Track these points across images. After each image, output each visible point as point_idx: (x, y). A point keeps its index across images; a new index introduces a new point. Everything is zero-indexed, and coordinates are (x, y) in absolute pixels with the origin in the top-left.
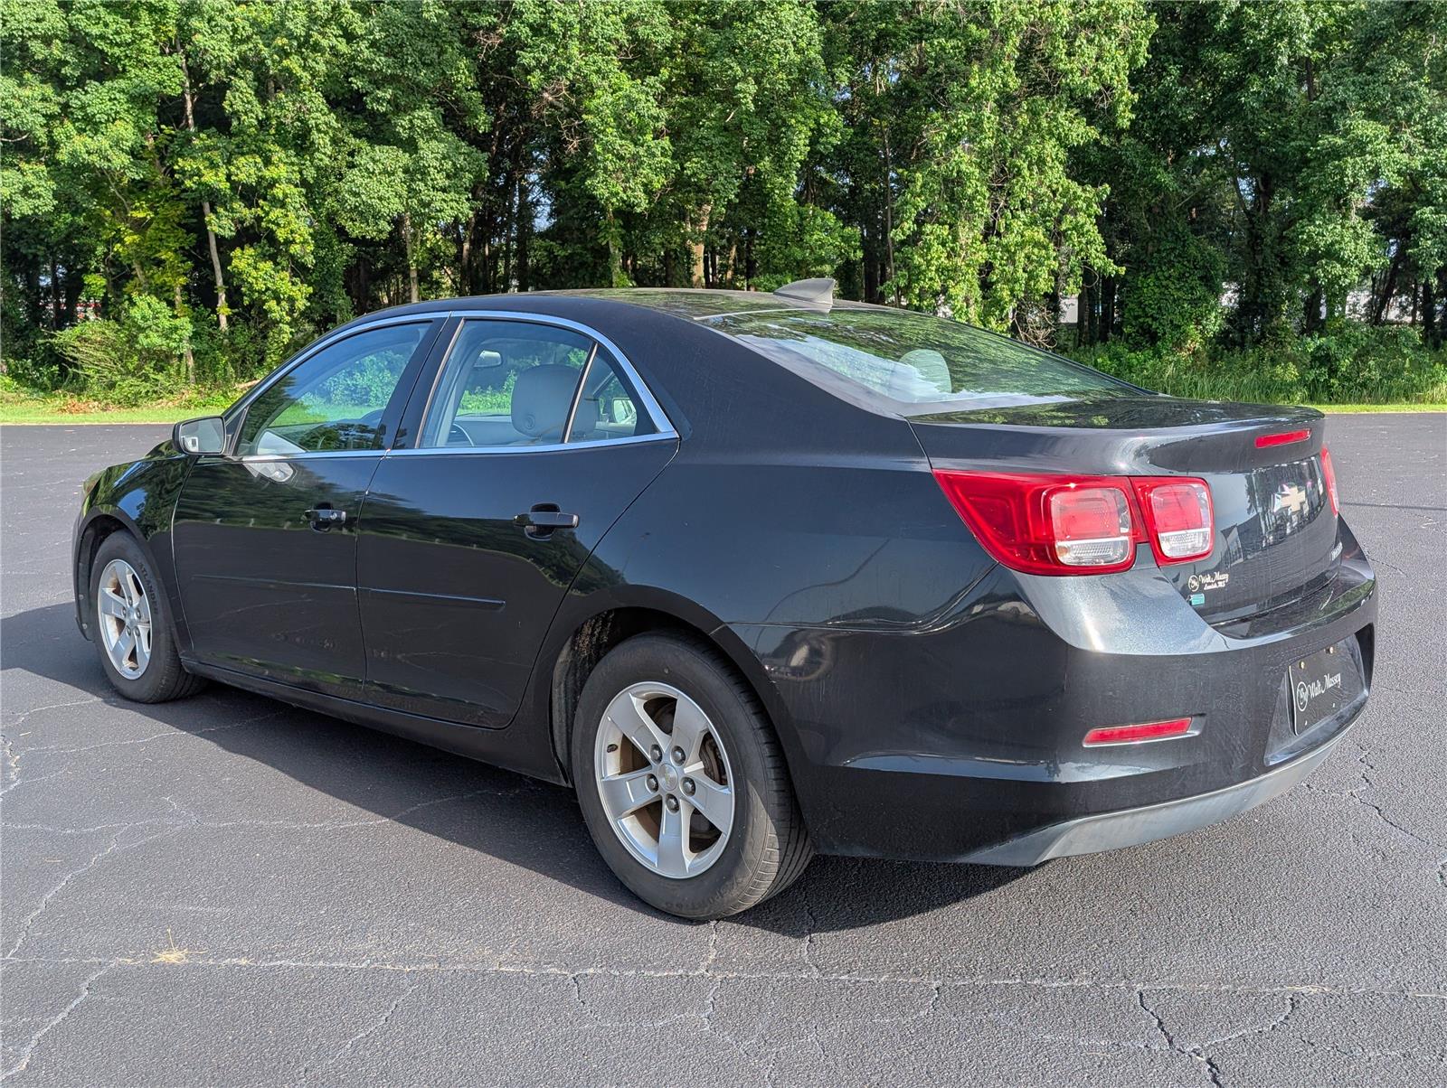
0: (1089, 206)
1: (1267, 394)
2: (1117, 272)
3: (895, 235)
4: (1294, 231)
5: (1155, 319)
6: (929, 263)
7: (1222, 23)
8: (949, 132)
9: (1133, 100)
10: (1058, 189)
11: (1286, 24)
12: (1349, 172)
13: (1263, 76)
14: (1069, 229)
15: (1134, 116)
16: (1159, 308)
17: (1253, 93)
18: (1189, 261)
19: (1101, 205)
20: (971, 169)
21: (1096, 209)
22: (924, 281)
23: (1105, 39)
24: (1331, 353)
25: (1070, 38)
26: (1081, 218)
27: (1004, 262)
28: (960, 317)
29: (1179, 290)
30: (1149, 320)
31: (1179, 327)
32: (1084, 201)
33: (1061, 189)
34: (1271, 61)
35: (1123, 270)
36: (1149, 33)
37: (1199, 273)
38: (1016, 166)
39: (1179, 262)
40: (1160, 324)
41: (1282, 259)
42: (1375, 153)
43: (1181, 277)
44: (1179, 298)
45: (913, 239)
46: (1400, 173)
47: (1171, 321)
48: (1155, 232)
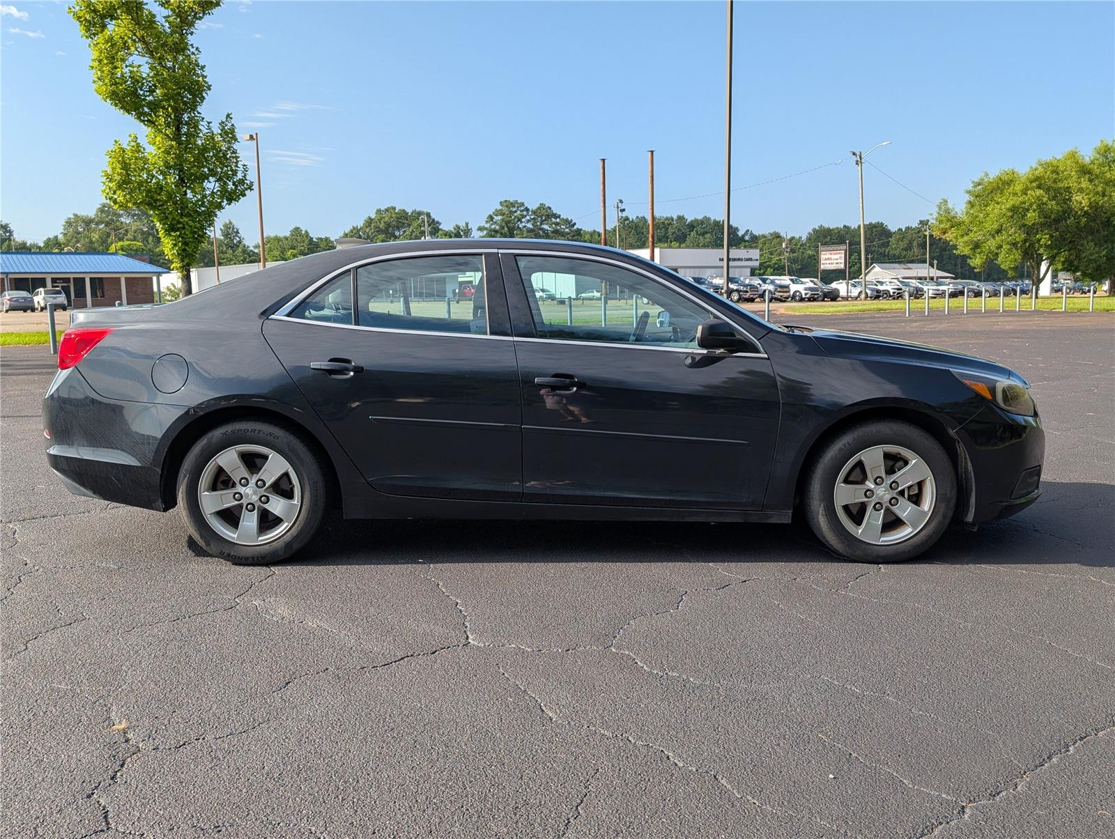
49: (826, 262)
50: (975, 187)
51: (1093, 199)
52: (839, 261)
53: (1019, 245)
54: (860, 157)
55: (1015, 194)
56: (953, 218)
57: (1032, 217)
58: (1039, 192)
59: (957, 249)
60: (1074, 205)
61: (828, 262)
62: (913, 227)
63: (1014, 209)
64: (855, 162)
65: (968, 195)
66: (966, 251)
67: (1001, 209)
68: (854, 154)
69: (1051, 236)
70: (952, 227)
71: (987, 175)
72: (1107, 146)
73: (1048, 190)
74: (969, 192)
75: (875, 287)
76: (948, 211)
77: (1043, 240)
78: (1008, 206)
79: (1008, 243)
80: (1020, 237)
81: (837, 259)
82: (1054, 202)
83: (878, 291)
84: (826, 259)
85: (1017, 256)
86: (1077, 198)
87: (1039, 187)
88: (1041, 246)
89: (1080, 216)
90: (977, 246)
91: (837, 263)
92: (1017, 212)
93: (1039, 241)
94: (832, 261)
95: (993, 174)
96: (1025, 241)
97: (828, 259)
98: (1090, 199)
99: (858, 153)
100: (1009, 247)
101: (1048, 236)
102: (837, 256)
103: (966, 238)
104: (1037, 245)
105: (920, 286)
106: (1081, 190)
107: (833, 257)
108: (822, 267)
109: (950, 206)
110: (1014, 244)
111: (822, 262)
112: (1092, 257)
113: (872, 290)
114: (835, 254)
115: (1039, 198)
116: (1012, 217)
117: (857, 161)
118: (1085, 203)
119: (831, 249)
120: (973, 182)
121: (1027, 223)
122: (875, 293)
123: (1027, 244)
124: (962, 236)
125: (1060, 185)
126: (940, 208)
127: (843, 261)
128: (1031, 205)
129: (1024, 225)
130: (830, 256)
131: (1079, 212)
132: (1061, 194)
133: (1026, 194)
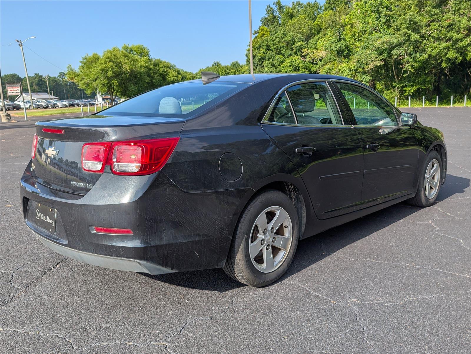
49: (11, 92)
50: (83, 60)
51: (131, 67)
52: (17, 91)
53: (106, 85)
54: (21, 43)
55: (101, 64)
56: (75, 73)
57: (110, 73)
58: (111, 63)
59: (79, 86)
60: (124, 69)
61: (12, 92)
62: (32, 76)
63: (102, 70)
64: (18, 45)
65: (81, 63)
66: (84, 87)
67: (97, 70)
68: (18, 41)
69: (118, 81)
70: (75, 77)
71: (88, 55)
72: (126, 46)
73: (113, 62)
74: (81, 62)
75: (35, 103)
76: (72, 70)
77: (115, 83)
78: (100, 69)
79: (101, 84)
80: (106, 81)
81: (16, 91)
82: (117, 68)
83: (38, 105)
84: (10, 90)
85: (105, 89)
86: (125, 66)
87: (110, 61)
88: (114, 85)
89: (126, 73)
90: (88, 85)
91: (17, 92)
92: (104, 71)
93: (113, 83)
94: (14, 92)
95: (91, 55)
96: (108, 83)
97: (12, 90)
98: (129, 67)
99: (19, 41)
100: (102, 85)
101: (116, 81)
102: (17, 89)
103: (83, 82)
104: (113, 85)
105: (55, 102)
106: (126, 63)
107: (14, 89)
108: (9, 94)
109: (73, 68)
110: (104, 85)
111: (9, 92)
112: (133, 90)
113: (36, 105)
114: (15, 88)
115: (112, 66)
116: (102, 73)
117: (19, 45)
118: (128, 68)
119: (12, 85)
120: (83, 58)
121: (108, 76)
122: (37, 106)
123: (109, 84)
124: (81, 81)
125: (118, 61)
126: (68, 68)
127: (20, 91)
128: (109, 68)
129: (107, 77)
130: (12, 89)
131: (126, 72)
132: (118, 65)
133: (106, 64)
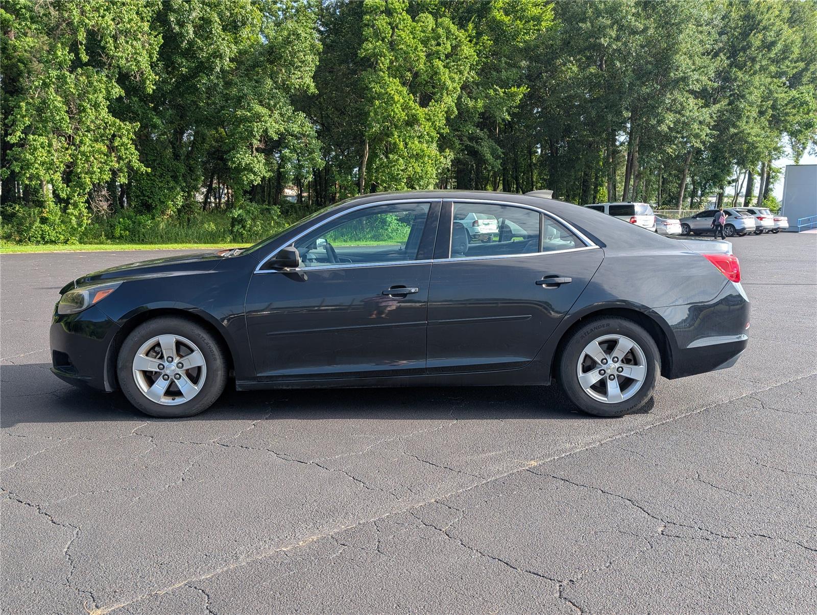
0: (129, 133)
1: (213, 239)
2: (146, 171)
3: (11, 139)
4: (229, 156)
5: (149, 198)
6: (36, 159)
7: (184, 45)
8: (44, 81)
9: (155, 79)
10: (108, 122)
11: (218, 51)
12: (255, 129)
13: (207, 75)
14: (119, 145)
15: (155, 88)
16: (152, 192)
17: (203, 83)
18: (165, 167)
19: (135, 133)
20: (61, 105)
21: (132, 135)
22: (32, 169)
23: (134, 43)
24: (244, 218)
25: (115, 38)
26: (125, 140)
27: (83, 162)
28: (62, 193)
29: (161, 182)
30: (146, 198)
31: (164, 202)
32: (126, 131)
33: (110, 122)
34: (212, 69)
35: (149, 170)
36: (158, 44)
37: (170, 174)
38: (83, 106)
39: (159, 167)
40: (153, 200)
41: (190, 168)
42: (266, 122)
43: (161, 176)
44: (161, 187)
45: (22, 144)
46: (276, 133)
47: (160, 199)
48: (144, 150)
